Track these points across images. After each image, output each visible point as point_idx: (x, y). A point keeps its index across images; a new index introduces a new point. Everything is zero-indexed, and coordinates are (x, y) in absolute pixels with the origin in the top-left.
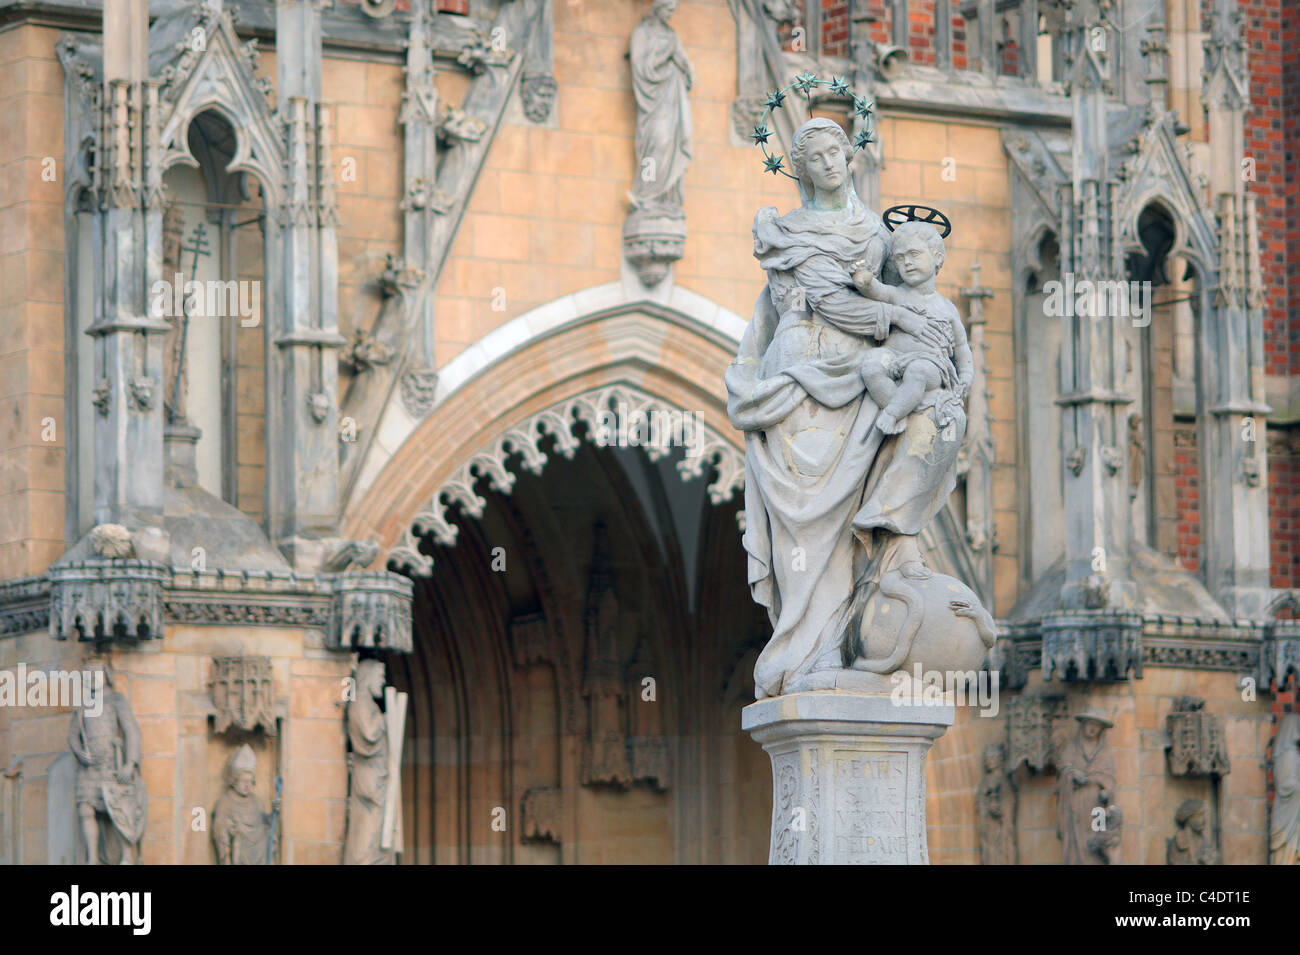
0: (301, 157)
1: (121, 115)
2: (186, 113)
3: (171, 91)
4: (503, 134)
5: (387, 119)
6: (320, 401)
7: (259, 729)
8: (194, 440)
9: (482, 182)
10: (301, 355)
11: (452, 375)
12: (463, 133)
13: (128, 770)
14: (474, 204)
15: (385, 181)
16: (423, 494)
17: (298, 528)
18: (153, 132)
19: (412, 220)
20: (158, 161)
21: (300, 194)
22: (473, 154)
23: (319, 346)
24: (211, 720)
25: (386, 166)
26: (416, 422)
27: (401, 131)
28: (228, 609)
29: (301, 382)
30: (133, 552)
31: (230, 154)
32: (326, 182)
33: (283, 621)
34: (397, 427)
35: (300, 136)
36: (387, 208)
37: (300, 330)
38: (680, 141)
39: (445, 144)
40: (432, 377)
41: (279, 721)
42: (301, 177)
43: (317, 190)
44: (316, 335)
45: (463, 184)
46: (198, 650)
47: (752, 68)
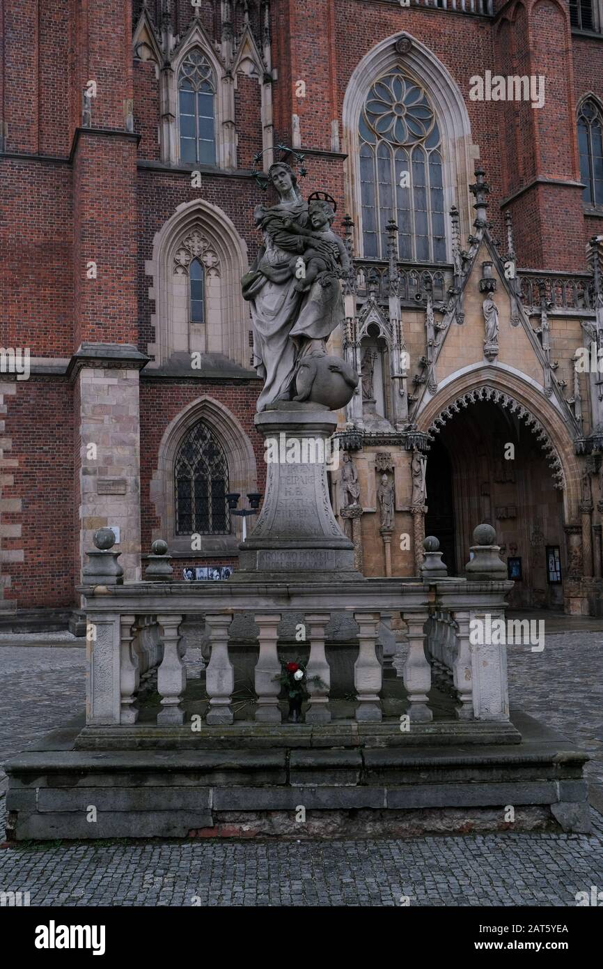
0: (395, 333)
1: (349, 325)
2: (366, 324)
3: (362, 320)
4: (452, 328)
5: (422, 325)
6: (402, 391)
7: (388, 470)
8: (375, 402)
9: (447, 339)
10: (397, 380)
11: (441, 385)
12: (441, 327)
13: (354, 481)
14: (445, 344)
15: (423, 341)
16: (436, 413)
17: (398, 420)
18: (358, 330)
19: (429, 348)
20: (359, 335)
21: (395, 342)
22: (444, 333)
23: (401, 378)
24: (376, 468)
25: (423, 336)
26: (432, 397)
27: (426, 328)
28: (380, 442)
29: (397, 388)
30: (355, 428)
31: (379, 333)
32: (402, 339)
33: (394, 444)
34: (428, 398)
35: (394, 328)
36: (423, 346)
37: (396, 374)
38: (495, 326)
39: (437, 330)
40: (436, 385)
41: (393, 468)
42: (395, 338)
43: (399, 341)
44: (400, 375)
45: (442, 339)
46: (373, 452)
47: (515, 309)
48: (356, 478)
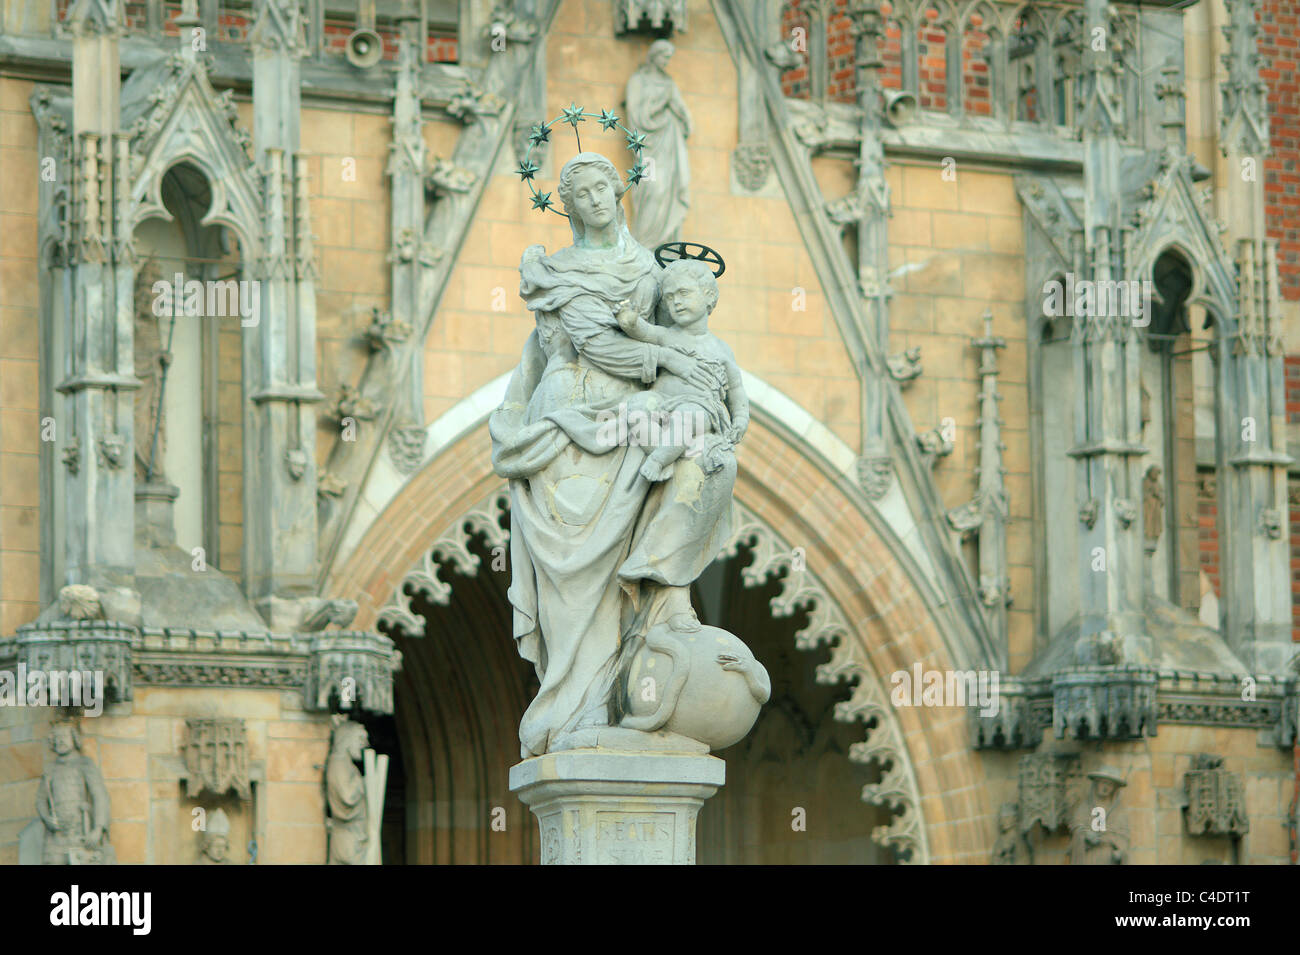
0: (277, 209)
1: (90, 168)
2: (159, 165)
3: (142, 144)
4: (496, 183)
5: (374, 170)
6: (298, 458)
7: (232, 793)
8: (171, 498)
9: (473, 234)
10: (278, 411)
11: (442, 432)
12: (452, 183)
13: (96, 835)
14: (464, 256)
15: (372, 234)
16: (413, 553)
17: (275, 588)
18: (123, 186)
19: (399, 273)
20: (130, 214)
21: (277, 248)
22: (463, 205)
23: (297, 402)
24: (183, 783)
25: (373, 216)
26: (404, 479)
27: (388, 182)
28: (201, 670)
29: (278, 439)
30: (102, 613)
31: (206, 205)
32: (305, 234)
33: (259, 682)
34: (385, 483)
35: (276, 187)
36: (375, 261)
37: (276, 387)
38: (676, 191)
39: (433, 195)
40: (421, 433)
41: (253, 785)
42: (278, 230)
43: (294, 243)
44: (293, 391)
45: (452, 235)
46: (170, 713)
47: (752, 115)
48: (101, 821)
